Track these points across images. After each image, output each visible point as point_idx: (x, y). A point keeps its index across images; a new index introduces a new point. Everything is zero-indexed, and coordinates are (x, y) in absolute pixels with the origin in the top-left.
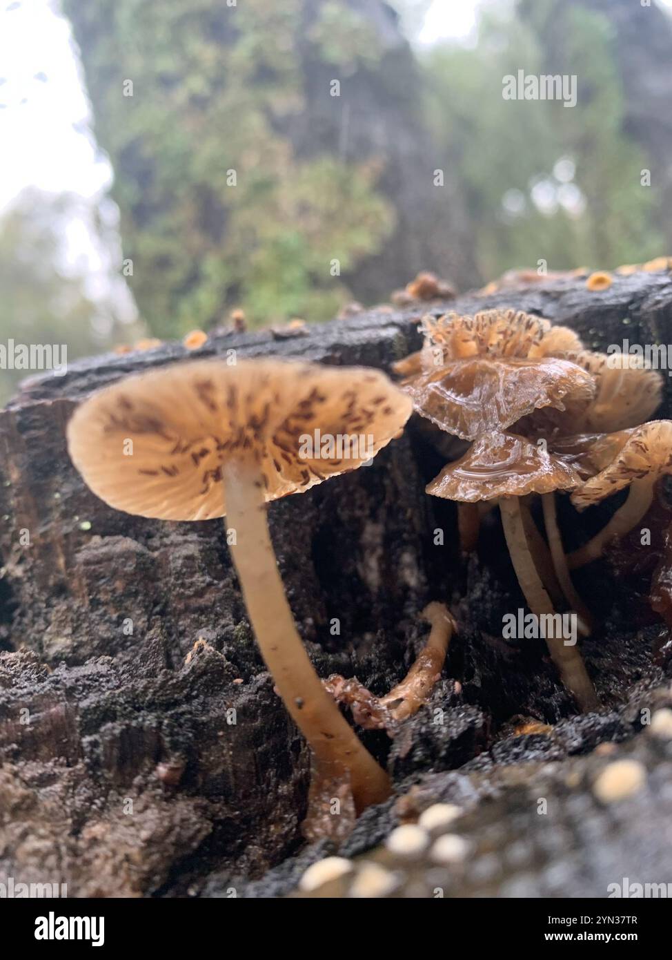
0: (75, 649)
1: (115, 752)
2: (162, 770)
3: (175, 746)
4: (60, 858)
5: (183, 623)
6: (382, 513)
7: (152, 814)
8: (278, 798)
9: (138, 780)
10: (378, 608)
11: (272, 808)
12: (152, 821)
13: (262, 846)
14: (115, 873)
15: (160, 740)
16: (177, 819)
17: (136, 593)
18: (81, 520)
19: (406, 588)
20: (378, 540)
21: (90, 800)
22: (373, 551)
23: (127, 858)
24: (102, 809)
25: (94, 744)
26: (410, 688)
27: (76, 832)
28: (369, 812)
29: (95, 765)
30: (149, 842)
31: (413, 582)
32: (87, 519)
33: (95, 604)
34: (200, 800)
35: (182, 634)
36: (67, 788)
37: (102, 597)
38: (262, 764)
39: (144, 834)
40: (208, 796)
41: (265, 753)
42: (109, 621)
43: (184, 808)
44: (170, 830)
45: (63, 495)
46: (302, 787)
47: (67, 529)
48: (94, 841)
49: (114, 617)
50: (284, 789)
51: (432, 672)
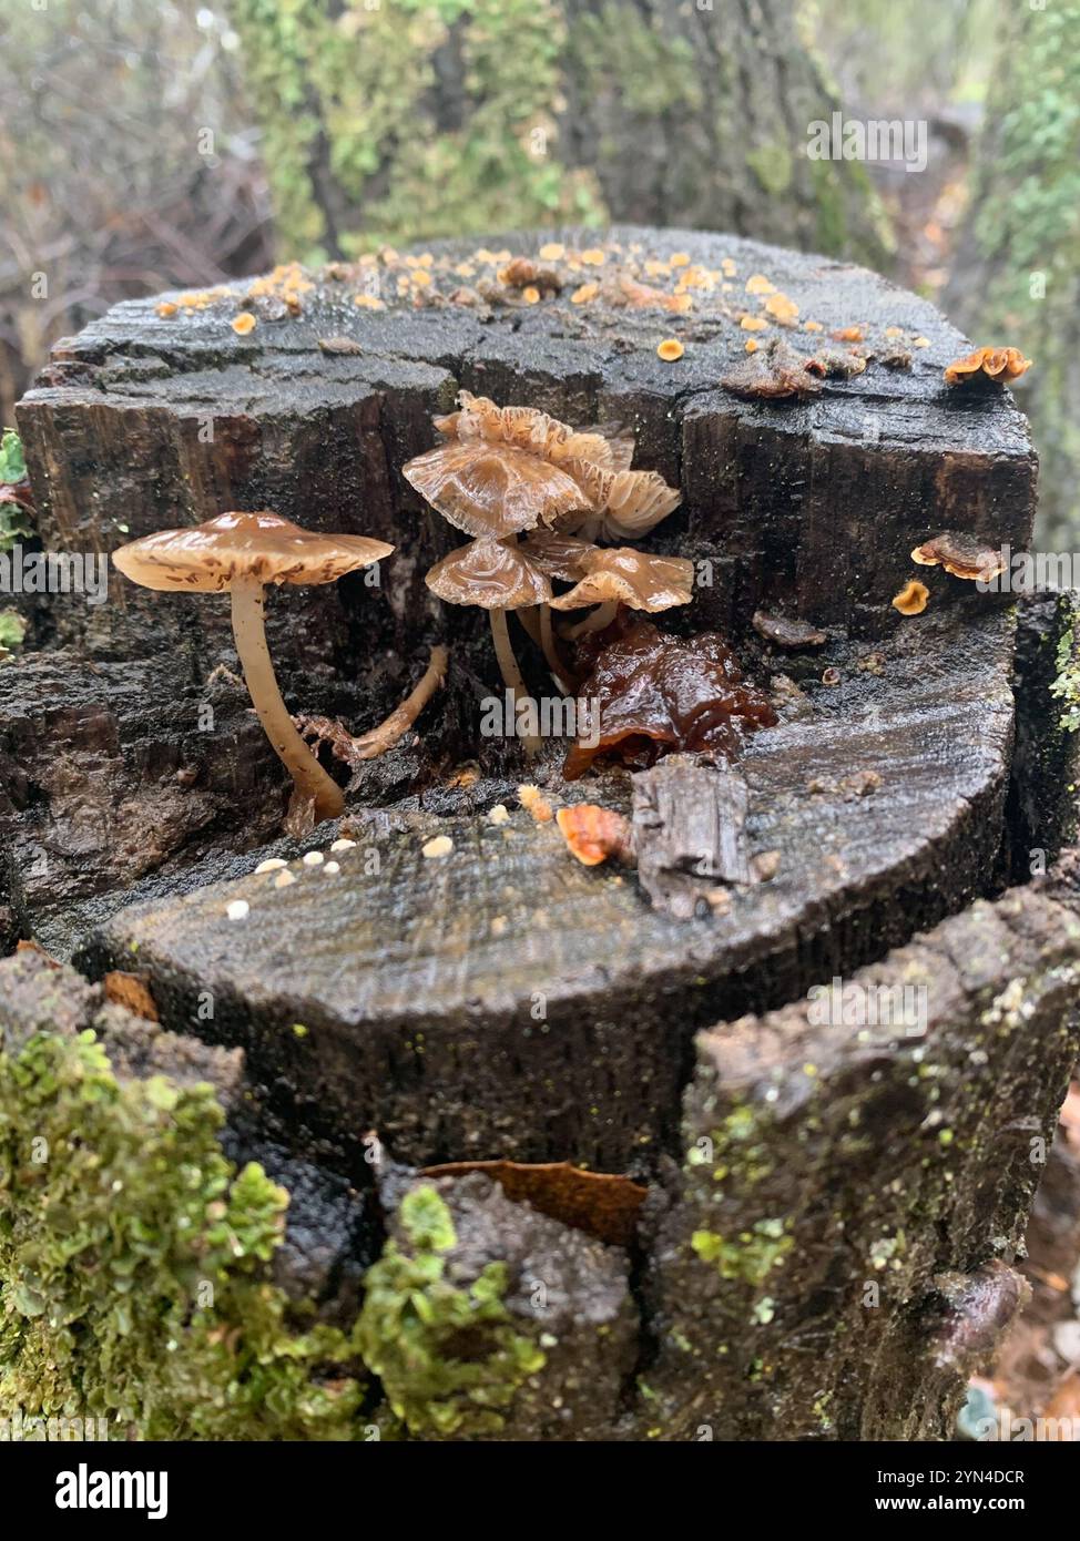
0: (113, 646)
1: (147, 759)
2: (181, 774)
3: (191, 759)
4: (105, 822)
5: (211, 638)
6: (415, 548)
7: (171, 803)
8: (270, 797)
9: (162, 778)
10: (401, 632)
11: (265, 803)
12: (172, 806)
13: (254, 827)
14: (145, 835)
15: (179, 754)
16: (190, 807)
17: (170, 605)
18: (120, 522)
19: (431, 618)
20: (408, 574)
21: (127, 783)
22: (401, 583)
23: (153, 829)
24: (136, 790)
25: (130, 750)
26: (380, 736)
27: (116, 804)
28: (324, 824)
29: (130, 763)
30: (168, 820)
31: (437, 614)
32: (125, 523)
33: (133, 609)
34: (208, 795)
35: (210, 647)
36: (109, 773)
37: (140, 604)
38: (260, 772)
39: (166, 815)
40: (215, 791)
41: (264, 765)
42: (146, 625)
43: (195, 800)
44: (184, 815)
45: (102, 496)
46: (288, 792)
47: (106, 529)
48: (130, 813)
49: (150, 622)
50: (274, 792)
51: (404, 723)
